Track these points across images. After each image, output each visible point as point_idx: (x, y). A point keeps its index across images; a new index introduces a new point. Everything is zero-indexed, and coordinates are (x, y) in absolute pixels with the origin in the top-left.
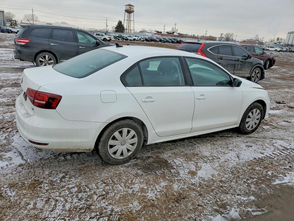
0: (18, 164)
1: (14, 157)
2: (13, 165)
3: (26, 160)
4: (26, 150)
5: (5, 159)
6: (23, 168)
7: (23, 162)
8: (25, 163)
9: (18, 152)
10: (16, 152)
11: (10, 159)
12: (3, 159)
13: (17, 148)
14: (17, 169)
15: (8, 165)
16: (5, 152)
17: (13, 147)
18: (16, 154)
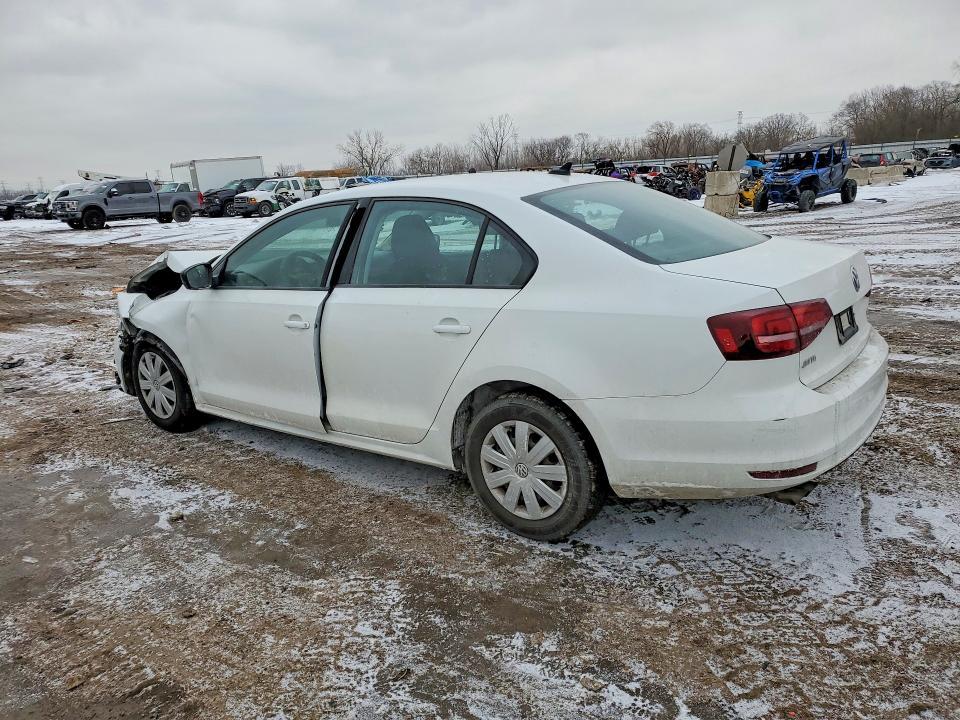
0: (888, 498)
1: (890, 519)
2: (904, 501)
3: (864, 499)
4: (839, 525)
5: (917, 526)
6: (885, 484)
7: (873, 497)
8: (871, 493)
9: (867, 528)
10: (877, 529)
11: (902, 519)
12: (921, 527)
13: (862, 538)
14: (900, 488)
15: (915, 505)
16: (905, 542)
17: (871, 550)
18: (877, 524)
